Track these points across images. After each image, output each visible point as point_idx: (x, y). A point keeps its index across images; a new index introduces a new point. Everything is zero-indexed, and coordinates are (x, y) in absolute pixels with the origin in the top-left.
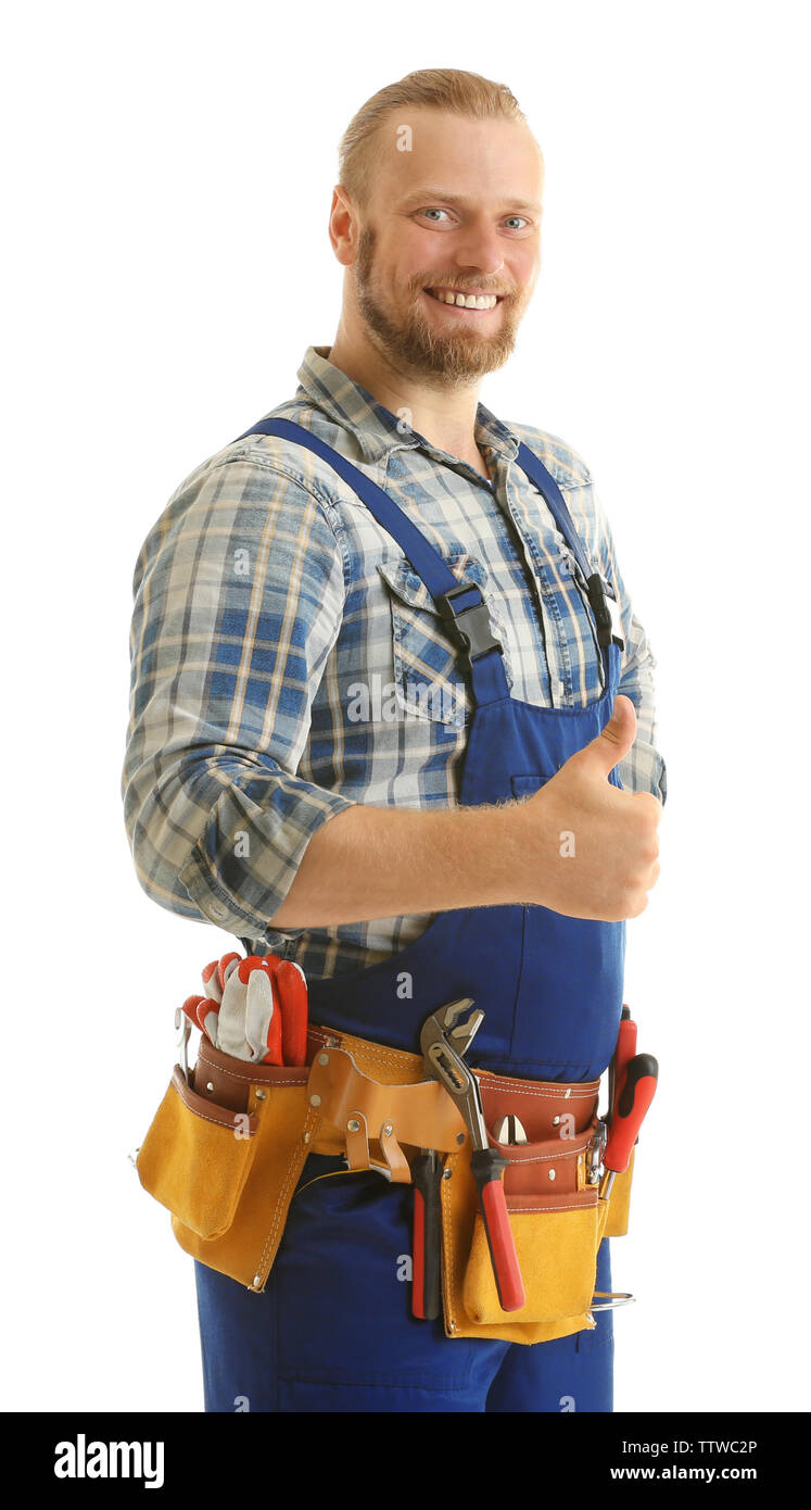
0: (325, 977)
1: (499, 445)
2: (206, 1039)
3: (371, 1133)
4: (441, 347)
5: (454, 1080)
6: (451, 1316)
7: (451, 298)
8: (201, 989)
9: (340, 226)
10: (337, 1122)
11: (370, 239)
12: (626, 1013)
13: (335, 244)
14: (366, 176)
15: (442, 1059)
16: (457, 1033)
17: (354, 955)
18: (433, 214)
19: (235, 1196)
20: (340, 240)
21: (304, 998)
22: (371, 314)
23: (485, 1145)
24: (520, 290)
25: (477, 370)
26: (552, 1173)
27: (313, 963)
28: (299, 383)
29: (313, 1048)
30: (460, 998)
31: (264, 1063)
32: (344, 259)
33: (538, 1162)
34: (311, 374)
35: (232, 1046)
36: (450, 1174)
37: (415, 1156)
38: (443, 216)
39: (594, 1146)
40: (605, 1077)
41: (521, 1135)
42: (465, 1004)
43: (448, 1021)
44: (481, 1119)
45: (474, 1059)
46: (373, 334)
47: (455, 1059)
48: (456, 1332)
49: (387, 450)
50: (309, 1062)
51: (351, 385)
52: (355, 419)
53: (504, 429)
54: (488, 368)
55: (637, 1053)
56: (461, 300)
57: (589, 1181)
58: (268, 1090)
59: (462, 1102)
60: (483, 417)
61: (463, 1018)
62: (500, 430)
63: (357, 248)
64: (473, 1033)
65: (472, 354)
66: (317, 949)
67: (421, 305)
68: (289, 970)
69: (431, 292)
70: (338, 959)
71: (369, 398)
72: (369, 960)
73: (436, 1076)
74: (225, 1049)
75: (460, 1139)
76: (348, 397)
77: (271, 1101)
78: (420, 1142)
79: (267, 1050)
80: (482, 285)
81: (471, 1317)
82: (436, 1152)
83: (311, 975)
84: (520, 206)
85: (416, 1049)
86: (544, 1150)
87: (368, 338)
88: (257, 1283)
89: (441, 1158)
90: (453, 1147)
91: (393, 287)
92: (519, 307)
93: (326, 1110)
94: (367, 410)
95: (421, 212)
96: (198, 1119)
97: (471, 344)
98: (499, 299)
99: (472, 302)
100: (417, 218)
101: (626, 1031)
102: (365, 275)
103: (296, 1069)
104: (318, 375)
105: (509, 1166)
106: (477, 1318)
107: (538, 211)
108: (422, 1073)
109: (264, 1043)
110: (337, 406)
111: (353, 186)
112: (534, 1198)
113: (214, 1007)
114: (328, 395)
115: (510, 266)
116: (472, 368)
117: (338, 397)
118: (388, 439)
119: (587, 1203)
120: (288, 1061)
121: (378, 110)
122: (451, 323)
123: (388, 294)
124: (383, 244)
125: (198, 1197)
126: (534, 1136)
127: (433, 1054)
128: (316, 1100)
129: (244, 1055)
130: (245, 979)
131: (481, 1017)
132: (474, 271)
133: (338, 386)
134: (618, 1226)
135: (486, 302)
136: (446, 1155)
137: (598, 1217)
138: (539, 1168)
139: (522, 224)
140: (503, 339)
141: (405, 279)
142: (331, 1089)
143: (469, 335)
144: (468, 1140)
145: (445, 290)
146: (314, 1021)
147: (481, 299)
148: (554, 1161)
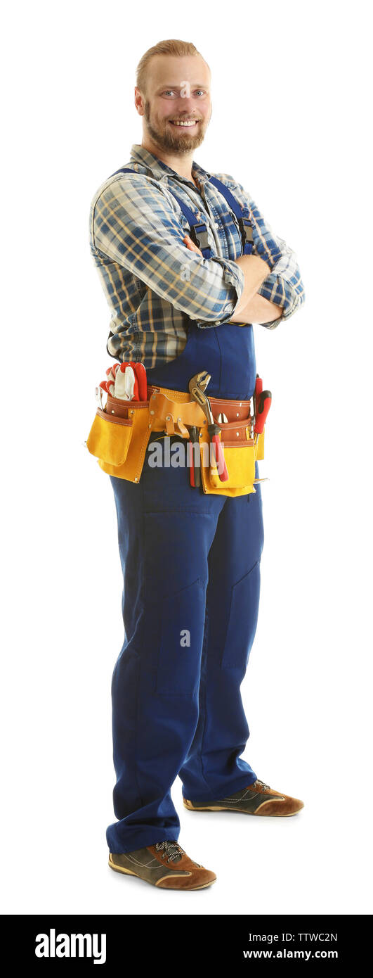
0: (152, 367)
1: (201, 177)
2: (110, 395)
3: (175, 421)
4: (177, 141)
5: (201, 400)
6: (206, 486)
7: (178, 123)
8: (107, 378)
9: (138, 102)
10: (162, 418)
11: (148, 105)
12: (258, 376)
13: (137, 108)
14: (145, 83)
15: (196, 393)
16: (202, 384)
17: (162, 358)
18: (169, 93)
19: (126, 449)
20: (139, 107)
21: (145, 377)
22: (152, 133)
23: (213, 423)
24: (204, 118)
25: (190, 148)
26: (238, 434)
27: (148, 363)
28: (131, 156)
29: (149, 394)
30: (202, 371)
31: (133, 400)
32: (141, 114)
33: (233, 430)
34: (135, 152)
35: (121, 396)
36: (202, 436)
37: (190, 428)
38: (172, 94)
39: (251, 424)
40: (252, 399)
41: (226, 420)
42: (204, 373)
43: (198, 380)
44: (211, 414)
45: (208, 393)
46: (153, 139)
47: (201, 393)
48: (208, 491)
49: (163, 176)
50: (148, 399)
51: (149, 154)
52: (151, 166)
53: (204, 171)
54: (194, 147)
55: (263, 390)
56: (182, 124)
57: (250, 437)
58: (135, 411)
59: (204, 408)
60: (195, 167)
61: (203, 378)
62: (202, 172)
63: (144, 109)
64: (207, 384)
65: (188, 143)
66: (149, 358)
67: (168, 127)
68: (139, 366)
69: (172, 122)
70: (157, 361)
71: (156, 158)
72: (168, 359)
73: (195, 400)
74: (117, 397)
75: (205, 422)
76: (148, 159)
77: (136, 414)
78: (190, 423)
79: (133, 396)
80: (189, 117)
81: (213, 486)
82: (197, 427)
83: (148, 368)
84: (199, 87)
85: (188, 391)
86: (235, 426)
87: (151, 141)
88: (136, 480)
89: (199, 429)
90: (203, 425)
91: (157, 121)
92: (204, 124)
93: (157, 415)
94: (156, 162)
95: (163, 93)
96: (110, 423)
97: (188, 139)
98: (197, 122)
99: (186, 124)
100: (163, 96)
101: (259, 382)
102: (148, 119)
103: (144, 402)
104: (137, 152)
105: (222, 431)
106: (215, 486)
107: (207, 88)
108: (190, 399)
109: (132, 393)
110: (144, 162)
111: (141, 87)
112: (231, 442)
113: (112, 383)
114: (141, 158)
115: (199, 110)
116: (188, 148)
117: (145, 158)
118: (163, 172)
119: (250, 444)
120: (141, 399)
121: (146, 58)
122: (180, 132)
123: (156, 125)
124: (152, 107)
125: (112, 451)
126: (230, 420)
127: (193, 392)
128: (152, 413)
129: (125, 398)
130: (123, 371)
131: (210, 377)
132: (185, 112)
133: (144, 155)
134: (260, 457)
135: (191, 123)
136: (200, 428)
137: (255, 449)
138: (233, 432)
139: (202, 93)
140: (200, 136)
141: (161, 118)
142: (157, 407)
143: (186, 136)
144: (207, 422)
145: (176, 121)
146: (149, 384)
147: (189, 122)
148: (239, 429)
